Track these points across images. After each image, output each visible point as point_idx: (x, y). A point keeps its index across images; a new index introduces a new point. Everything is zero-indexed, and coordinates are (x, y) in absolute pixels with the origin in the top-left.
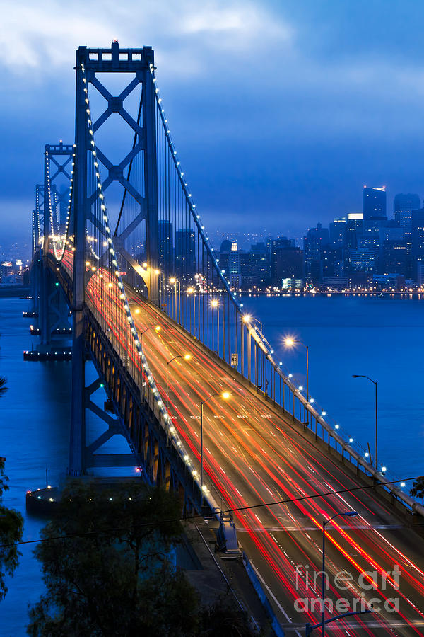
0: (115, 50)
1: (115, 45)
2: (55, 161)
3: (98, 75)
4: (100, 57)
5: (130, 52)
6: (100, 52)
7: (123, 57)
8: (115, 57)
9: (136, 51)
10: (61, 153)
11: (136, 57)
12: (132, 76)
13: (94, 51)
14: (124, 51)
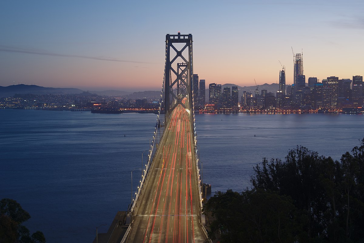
0: (179, 35)
1: (179, 33)
2: (180, 68)
3: (173, 44)
4: (174, 37)
5: (184, 36)
6: (174, 36)
7: (182, 38)
8: (179, 38)
9: (186, 36)
10: (183, 66)
11: (186, 38)
12: (185, 44)
13: (172, 36)
14: (182, 36)
